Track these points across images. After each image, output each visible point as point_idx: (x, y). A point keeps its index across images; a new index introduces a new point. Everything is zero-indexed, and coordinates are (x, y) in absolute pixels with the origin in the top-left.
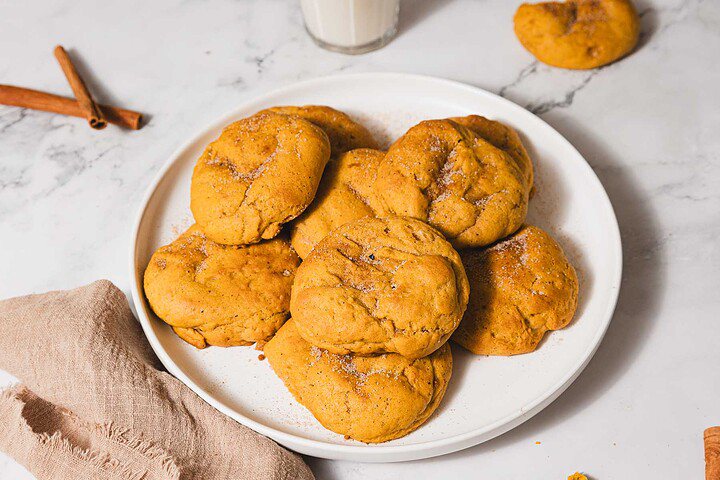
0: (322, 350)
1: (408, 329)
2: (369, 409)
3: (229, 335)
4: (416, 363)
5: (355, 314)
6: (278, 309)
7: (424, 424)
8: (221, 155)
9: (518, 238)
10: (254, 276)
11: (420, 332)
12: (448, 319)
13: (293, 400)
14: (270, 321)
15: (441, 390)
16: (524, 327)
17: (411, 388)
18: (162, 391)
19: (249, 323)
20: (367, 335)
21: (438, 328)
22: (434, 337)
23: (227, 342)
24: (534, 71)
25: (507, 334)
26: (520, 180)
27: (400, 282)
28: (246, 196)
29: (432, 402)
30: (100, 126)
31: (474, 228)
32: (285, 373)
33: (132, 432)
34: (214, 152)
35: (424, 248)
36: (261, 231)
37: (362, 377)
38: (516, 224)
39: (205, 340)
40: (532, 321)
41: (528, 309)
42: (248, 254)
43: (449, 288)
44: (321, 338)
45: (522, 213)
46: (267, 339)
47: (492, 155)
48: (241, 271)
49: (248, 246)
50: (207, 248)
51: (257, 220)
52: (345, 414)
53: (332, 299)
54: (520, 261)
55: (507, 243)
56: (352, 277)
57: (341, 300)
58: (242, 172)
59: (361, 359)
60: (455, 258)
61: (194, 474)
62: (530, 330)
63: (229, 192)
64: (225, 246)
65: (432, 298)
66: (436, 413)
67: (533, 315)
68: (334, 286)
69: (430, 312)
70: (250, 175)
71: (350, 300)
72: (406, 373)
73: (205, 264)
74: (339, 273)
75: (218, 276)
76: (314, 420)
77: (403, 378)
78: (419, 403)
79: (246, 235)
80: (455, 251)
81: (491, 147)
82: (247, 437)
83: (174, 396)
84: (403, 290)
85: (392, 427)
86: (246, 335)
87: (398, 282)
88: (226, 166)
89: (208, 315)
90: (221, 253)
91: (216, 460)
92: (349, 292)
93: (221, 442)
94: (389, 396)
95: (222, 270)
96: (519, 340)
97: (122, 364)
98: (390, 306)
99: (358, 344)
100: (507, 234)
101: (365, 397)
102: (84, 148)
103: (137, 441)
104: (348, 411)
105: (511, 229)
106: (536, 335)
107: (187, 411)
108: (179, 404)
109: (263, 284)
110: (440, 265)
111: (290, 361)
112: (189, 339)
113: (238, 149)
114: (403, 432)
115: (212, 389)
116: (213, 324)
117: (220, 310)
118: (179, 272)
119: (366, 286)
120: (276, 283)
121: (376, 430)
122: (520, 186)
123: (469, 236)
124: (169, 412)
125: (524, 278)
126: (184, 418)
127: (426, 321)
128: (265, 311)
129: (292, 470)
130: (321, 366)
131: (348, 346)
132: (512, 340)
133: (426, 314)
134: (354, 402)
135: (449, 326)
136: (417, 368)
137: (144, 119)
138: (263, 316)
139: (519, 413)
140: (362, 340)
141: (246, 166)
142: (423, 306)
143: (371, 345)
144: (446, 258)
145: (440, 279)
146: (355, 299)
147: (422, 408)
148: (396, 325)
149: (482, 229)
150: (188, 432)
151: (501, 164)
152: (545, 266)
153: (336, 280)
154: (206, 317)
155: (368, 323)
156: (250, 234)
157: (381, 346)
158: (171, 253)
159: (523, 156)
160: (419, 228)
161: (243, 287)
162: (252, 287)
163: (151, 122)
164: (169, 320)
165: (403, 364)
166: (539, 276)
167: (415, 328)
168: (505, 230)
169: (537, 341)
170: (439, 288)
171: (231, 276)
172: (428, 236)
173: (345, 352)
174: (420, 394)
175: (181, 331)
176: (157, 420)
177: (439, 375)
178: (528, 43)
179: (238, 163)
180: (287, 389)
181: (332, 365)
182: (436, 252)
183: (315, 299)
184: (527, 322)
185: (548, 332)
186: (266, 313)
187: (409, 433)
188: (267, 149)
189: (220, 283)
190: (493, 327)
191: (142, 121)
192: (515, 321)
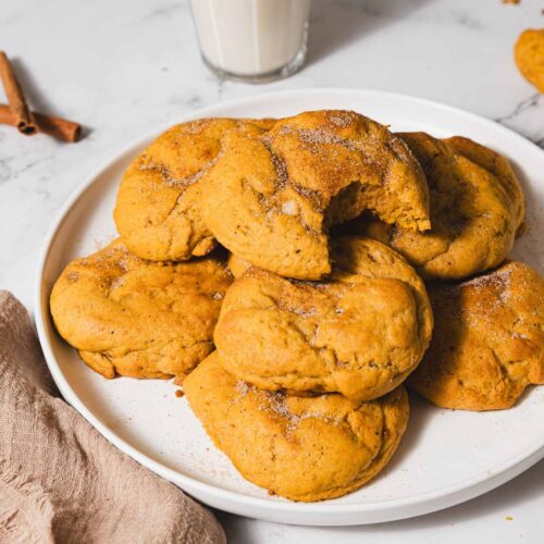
0: (249, 385)
1: (353, 362)
2: (299, 458)
3: (143, 363)
4: (362, 409)
5: (289, 340)
6: (203, 336)
7: (368, 483)
8: (156, 160)
9: (500, 273)
10: (178, 297)
11: (367, 367)
12: (404, 354)
13: (210, 444)
14: (192, 350)
15: (392, 444)
16: (500, 376)
17: (353, 437)
18: (50, 419)
19: (168, 349)
20: (302, 365)
21: (390, 364)
22: (385, 373)
23: (141, 372)
24: (534, 104)
25: (479, 383)
26: (506, 205)
27: (347, 307)
28: (177, 204)
29: (379, 458)
30: (29, 131)
31: (446, 256)
32: (203, 410)
33: (8, 463)
34: (148, 157)
35: (380, 271)
36: (191, 245)
37: (295, 420)
38: (498, 255)
39: (114, 368)
40: (511, 369)
41: (506, 354)
42: (175, 272)
43: (407, 317)
44: (246, 369)
45: (507, 243)
46: (188, 372)
47: (474, 174)
48: (164, 290)
49: (175, 263)
50: (127, 263)
51: (187, 231)
52: (269, 462)
53: (262, 322)
54: (500, 299)
55: (487, 278)
56: (289, 300)
57: (273, 324)
58: (177, 178)
59: (295, 399)
60: (418, 285)
61: (76, 519)
62: (507, 381)
63: (158, 198)
64: (149, 262)
65: (385, 327)
66: (384, 472)
67: (511, 363)
68: (267, 308)
69: (381, 342)
70: (186, 182)
71: (284, 324)
72: (349, 419)
73: (123, 280)
74: (275, 294)
75: (136, 294)
76: (233, 469)
77: (345, 424)
78: (361, 456)
79: (173, 247)
80: (418, 278)
81: (473, 166)
82: (146, 479)
83: (65, 425)
84: (350, 314)
85: (326, 482)
86: (164, 365)
87: (344, 307)
88: (160, 171)
89: (118, 337)
90: (143, 270)
91: (106, 506)
92: (284, 315)
93: (115, 484)
94: (325, 443)
95: (141, 287)
96: (493, 392)
97: (7, 382)
98: (332, 333)
99: (290, 377)
100: (486, 268)
101: (295, 442)
102: (11, 158)
103: (12, 474)
104: (274, 458)
105: (491, 261)
106: (514, 387)
107: (79, 446)
108: (69, 436)
109: (189, 306)
110: (397, 289)
111: (209, 397)
112: (96, 366)
113: (176, 152)
114: (340, 491)
115: (115, 425)
116: (122, 349)
117: (133, 332)
118: (90, 286)
119: (306, 310)
120: (204, 306)
121: (307, 484)
122: (505, 212)
123: (439, 265)
124: (55, 443)
125: (504, 317)
126: (74, 452)
127: (375, 353)
128: (186, 337)
129: (197, 525)
130: (245, 403)
131: (278, 380)
132: (484, 392)
133: (376, 345)
134: (282, 448)
135: (406, 362)
136: (364, 414)
137: (83, 132)
138: (184, 343)
139: (485, 476)
140: (295, 372)
141: (182, 171)
142: (372, 335)
143: (306, 379)
144: (407, 284)
145: (397, 305)
146: (290, 324)
147: (365, 462)
148: (338, 357)
149: (456, 257)
150: (76, 469)
151: (483, 185)
152: (530, 305)
153: (269, 302)
154: (116, 339)
155: (303, 352)
156: (179, 247)
157: (318, 381)
158: (85, 265)
159: (514, 186)
160: (377, 248)
161: (164, 307)
162: (175, 309)
163: (92, 136)
164: (73, 342)
165: (346, 408)
166: (522, 316)
167: (361, 360)
168: (484, 262)
169: (516, 396)
170: (394, 315)
171: (151, 295)
172: (387, 258)
173: (275, 387)
174: (364, 445)
175: (87, 356)
176: (40, 451)
177: (390, 425)
178: (529, 71)
179: (173, 167)
180: (204, 431)
181: (258, 402)
182: (394, 275)
183: (242, 323)
184: (504, 370)
185: (530, 387)
186: (188, 340)
187: (349, 493)
188: (208, 154)
189: (137, 302)
190: (462, 373)
191: (80, 133)
192: (489, 367)
